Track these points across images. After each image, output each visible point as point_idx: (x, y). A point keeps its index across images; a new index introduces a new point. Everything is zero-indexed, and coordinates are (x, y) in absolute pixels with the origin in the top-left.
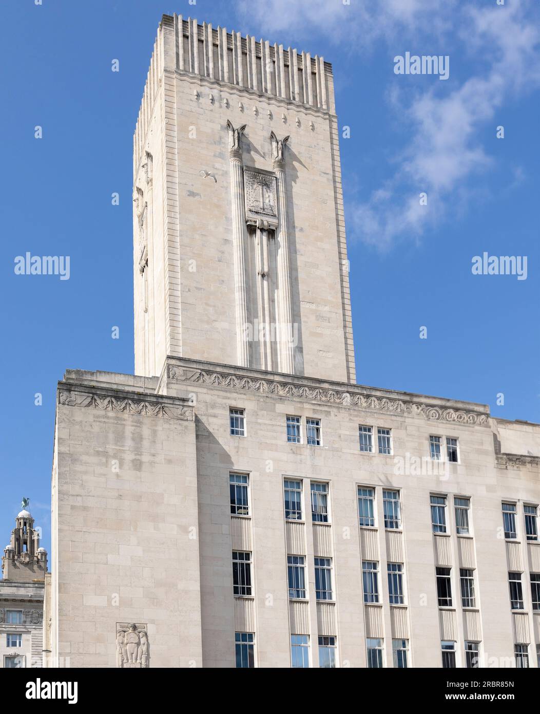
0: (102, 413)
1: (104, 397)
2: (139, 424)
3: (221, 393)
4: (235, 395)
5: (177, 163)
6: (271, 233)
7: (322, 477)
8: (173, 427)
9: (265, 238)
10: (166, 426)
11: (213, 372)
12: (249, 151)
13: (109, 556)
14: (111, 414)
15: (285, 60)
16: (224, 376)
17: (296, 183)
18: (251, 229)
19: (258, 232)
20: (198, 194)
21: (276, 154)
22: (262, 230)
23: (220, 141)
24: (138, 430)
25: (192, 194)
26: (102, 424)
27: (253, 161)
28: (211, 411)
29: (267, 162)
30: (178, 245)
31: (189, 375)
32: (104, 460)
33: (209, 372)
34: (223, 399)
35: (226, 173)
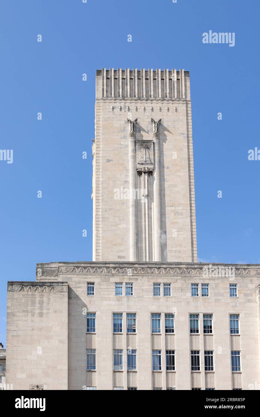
0: (26, 293)
1: (27, 286)
2: (42, 296)
3: (83, 276)
4: (90, 276)
5: (101, 146)
6: (150, 173)
7: (132, 311)
8: (57, 296)
9: (146, 177)
10: (54, 296)
11: (80, 267)
12: (140, 131)
13: (27, 356)
14: (30, 293)
15: (162, 77)
16: (85, 268)
17: (165, 143)
18: (140, 173)
19: (143, 174)
20: (111, 160)
21: (154, 130)
22: (145, 173)
23: (124, 130)
24: (42, 299)
25: (109, 161)
26: (26, 298)
27: (142, 136)
28: (78, 285)
29: (149, 136)
30: (101, 189)
31: (68, 269)
32: (26, 314)
33: (78, 267)
34: (84, 279)
35: (127, 146)
